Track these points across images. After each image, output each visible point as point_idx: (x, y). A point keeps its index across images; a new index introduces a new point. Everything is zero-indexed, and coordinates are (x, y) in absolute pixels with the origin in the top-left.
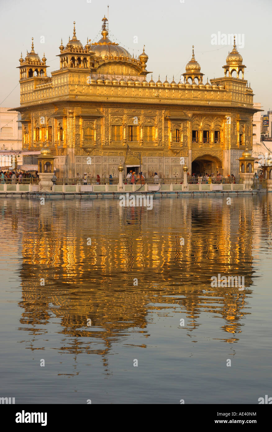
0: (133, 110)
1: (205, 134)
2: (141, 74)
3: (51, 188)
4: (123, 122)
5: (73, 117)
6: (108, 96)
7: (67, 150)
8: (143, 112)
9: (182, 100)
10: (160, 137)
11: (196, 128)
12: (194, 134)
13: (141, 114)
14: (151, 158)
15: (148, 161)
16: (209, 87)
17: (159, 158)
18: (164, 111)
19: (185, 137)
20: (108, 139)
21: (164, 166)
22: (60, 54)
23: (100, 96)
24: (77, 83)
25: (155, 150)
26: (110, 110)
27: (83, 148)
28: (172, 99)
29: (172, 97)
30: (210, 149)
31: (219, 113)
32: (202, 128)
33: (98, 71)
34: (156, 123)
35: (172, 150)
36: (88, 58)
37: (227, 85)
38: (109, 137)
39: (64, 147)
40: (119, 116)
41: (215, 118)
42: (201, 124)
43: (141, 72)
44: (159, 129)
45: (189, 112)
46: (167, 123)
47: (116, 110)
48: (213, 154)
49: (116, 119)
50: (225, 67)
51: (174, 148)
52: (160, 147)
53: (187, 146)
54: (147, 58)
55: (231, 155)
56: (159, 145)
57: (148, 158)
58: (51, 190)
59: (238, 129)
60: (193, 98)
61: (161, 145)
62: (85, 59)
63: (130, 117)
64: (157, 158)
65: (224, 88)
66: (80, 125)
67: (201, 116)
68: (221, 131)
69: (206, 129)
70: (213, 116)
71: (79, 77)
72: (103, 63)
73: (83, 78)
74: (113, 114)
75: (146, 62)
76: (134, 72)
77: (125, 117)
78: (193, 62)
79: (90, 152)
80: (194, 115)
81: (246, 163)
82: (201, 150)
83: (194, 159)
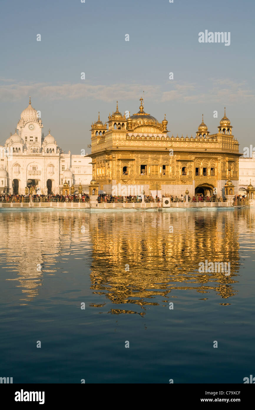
0: (155, 155)
1: (205, 170)
2: (163, 132)
3: (97, 205)
4: (148, 163)
5: (115, 160)
6: (138, 147)
7: (112, 181)
8: (161, 156)
9: (188, 148)
10: (173, 172)
11: (198, 166)
12: (197, 170)
13: (160, 157)
14: (167, 186)
15: (165, 187)
16: (207, 140)
17: (173, 186)
18: (176, 155)
19: (190, 172)
20: (138, 174)
21: (176, 190)
22: (109, 121)
23: (133, 147)
24: (118, 139)
25: (170, 180)
26: (139, 155)
27: (121, 180)
28: (181, 148)
29: (181, 147)
30: (208, 180)
31: (213, 157)
32: (202, 166)
33: (134, 131)
34: (171, 163)
35: (182, 180)
36: (125, 123)
37: (218, 138)
38: (139, 172)
39: (110, 179)
40: (145, 159)
41: (211, 160)
42: (202, 164)
43: (163, 131)
44: (172, 167)
45: (193, 156)
46: (178, 163)
47: (143, 155)
48: (210, 183)
49: (144, 161)
50: (219, 127)
51: (182, 179)
52: (173, 179)
53: (191, 178)
54: (167, 123)
55: (222, 184)
56: (172, 178)
57: (165, 186)
58: (97, 206)
59: (227, 167)
60: (195, 147)
61: (174, 178)
62: (123, 124)
63: (153, 160)
64: (171, 186)
65: (217, 141)
66: (119, 165)
67: (201, 158)
68: (215, 168)
69: (205, 167)
70: (209, 158)
71: (119, 135)
72: (138, 126)
73: (122, 136)
74: (141, 158)
75: (167, 125)
76: (158, 131)
77: (149, 160)
78: (203, 125)
79: (126, 182)
80: (196, 158)
81: (229, 189)
82: (201, 180)
83: (196, 187)
